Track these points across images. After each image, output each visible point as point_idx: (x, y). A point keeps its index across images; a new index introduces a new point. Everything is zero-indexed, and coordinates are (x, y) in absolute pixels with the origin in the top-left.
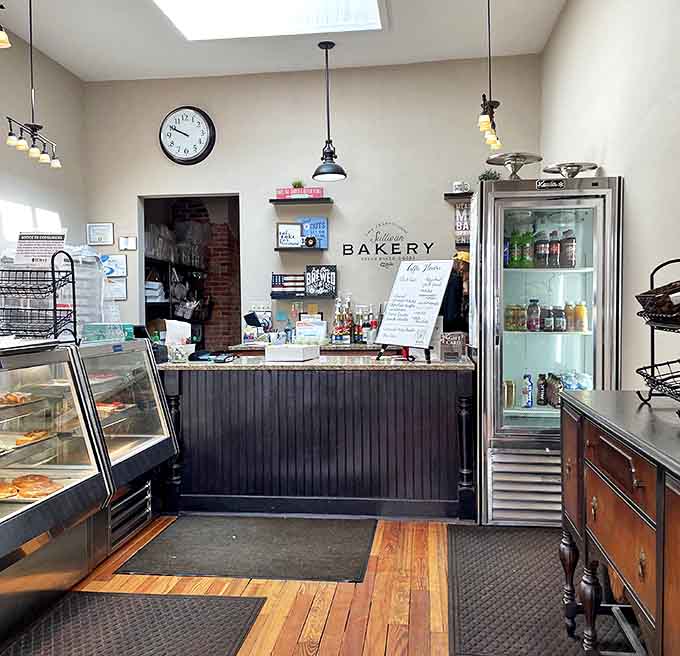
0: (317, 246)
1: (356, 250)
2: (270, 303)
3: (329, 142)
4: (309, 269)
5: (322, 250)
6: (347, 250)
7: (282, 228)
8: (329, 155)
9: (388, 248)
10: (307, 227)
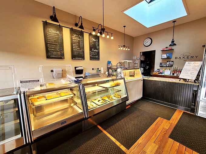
0: (170, 57)
1: (178, 58)
2: (160, 67)
3: (173, 39)
4: (168, 62)
5: (171, 58)
6: (176, 58)
7: (163, 55)
8: (173, 42)
9: (186, 57)
10: (168, 54)
